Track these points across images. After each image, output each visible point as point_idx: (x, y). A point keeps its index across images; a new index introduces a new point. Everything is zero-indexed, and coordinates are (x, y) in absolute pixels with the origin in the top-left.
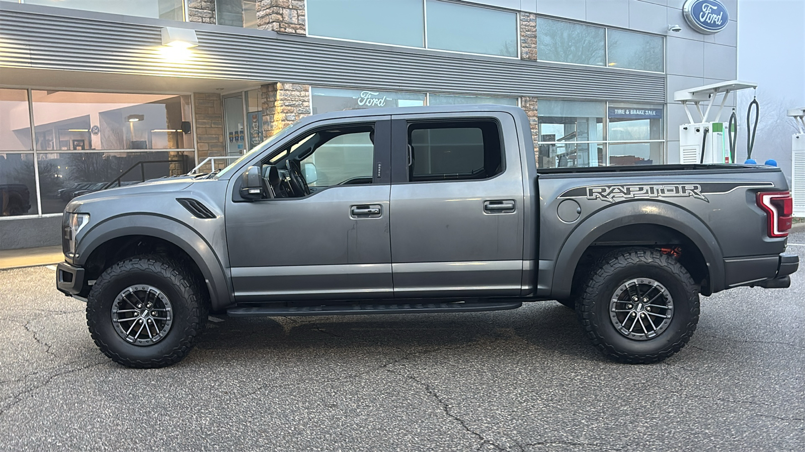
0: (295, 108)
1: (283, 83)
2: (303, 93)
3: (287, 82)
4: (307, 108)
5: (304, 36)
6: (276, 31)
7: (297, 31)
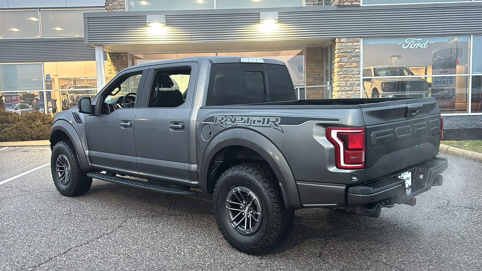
0: (348, 54)
1: (340, 38)
2: (355, 44)
3: (343, 38)
4: (358, 53)
5: (359, 6)
6: (337, 5)
7: (353, 3)
